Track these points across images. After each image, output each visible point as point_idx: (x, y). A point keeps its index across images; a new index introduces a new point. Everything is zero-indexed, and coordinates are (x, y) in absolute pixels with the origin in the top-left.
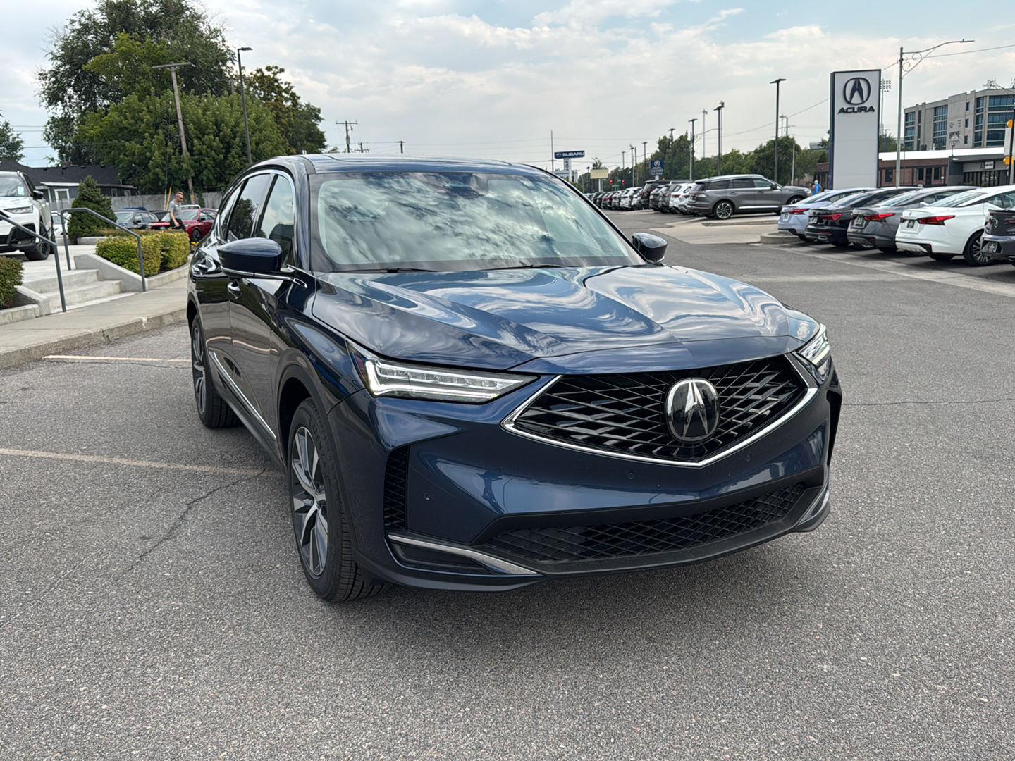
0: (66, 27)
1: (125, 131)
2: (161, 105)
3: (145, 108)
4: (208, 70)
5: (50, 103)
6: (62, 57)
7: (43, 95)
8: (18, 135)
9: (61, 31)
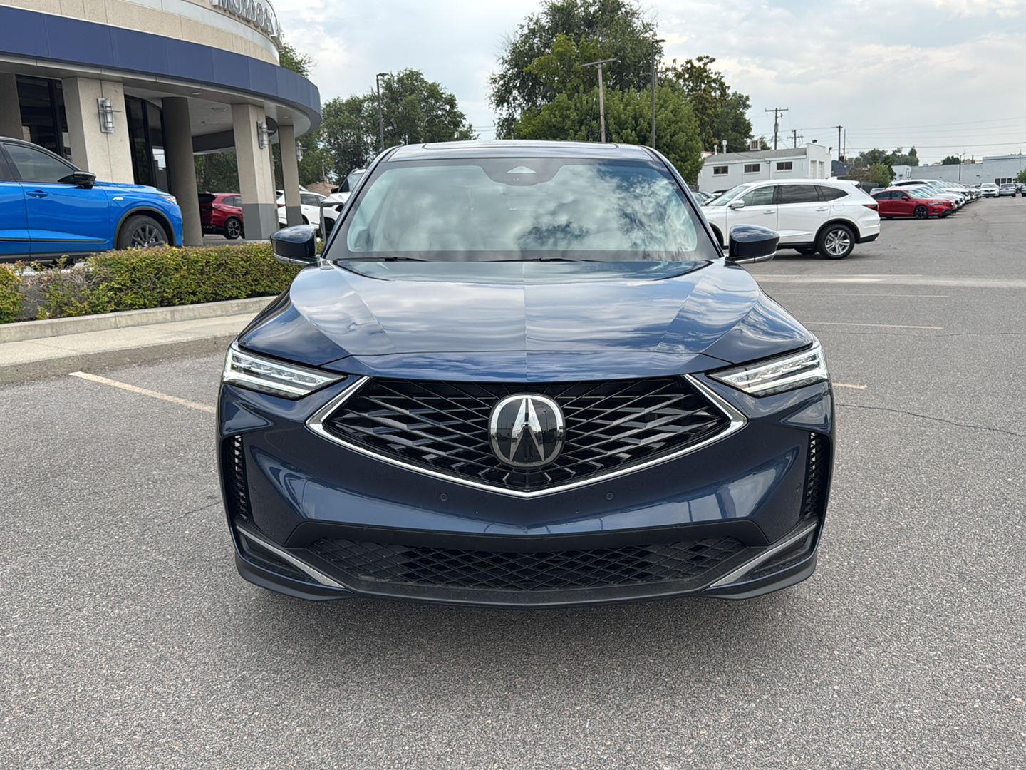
0: (517, 32)
1: (553, 129)
2: (587, 102)
3: (573, 106)
4: (635, 64)
5: (498, 105)
6: (510, 61)
7: (493, 98)
8: (478, 135)
9: (512, 37)
